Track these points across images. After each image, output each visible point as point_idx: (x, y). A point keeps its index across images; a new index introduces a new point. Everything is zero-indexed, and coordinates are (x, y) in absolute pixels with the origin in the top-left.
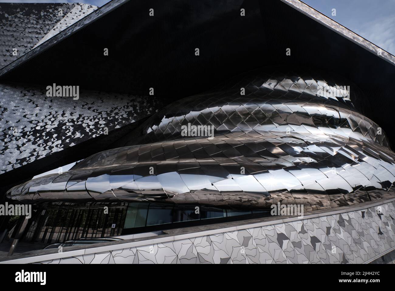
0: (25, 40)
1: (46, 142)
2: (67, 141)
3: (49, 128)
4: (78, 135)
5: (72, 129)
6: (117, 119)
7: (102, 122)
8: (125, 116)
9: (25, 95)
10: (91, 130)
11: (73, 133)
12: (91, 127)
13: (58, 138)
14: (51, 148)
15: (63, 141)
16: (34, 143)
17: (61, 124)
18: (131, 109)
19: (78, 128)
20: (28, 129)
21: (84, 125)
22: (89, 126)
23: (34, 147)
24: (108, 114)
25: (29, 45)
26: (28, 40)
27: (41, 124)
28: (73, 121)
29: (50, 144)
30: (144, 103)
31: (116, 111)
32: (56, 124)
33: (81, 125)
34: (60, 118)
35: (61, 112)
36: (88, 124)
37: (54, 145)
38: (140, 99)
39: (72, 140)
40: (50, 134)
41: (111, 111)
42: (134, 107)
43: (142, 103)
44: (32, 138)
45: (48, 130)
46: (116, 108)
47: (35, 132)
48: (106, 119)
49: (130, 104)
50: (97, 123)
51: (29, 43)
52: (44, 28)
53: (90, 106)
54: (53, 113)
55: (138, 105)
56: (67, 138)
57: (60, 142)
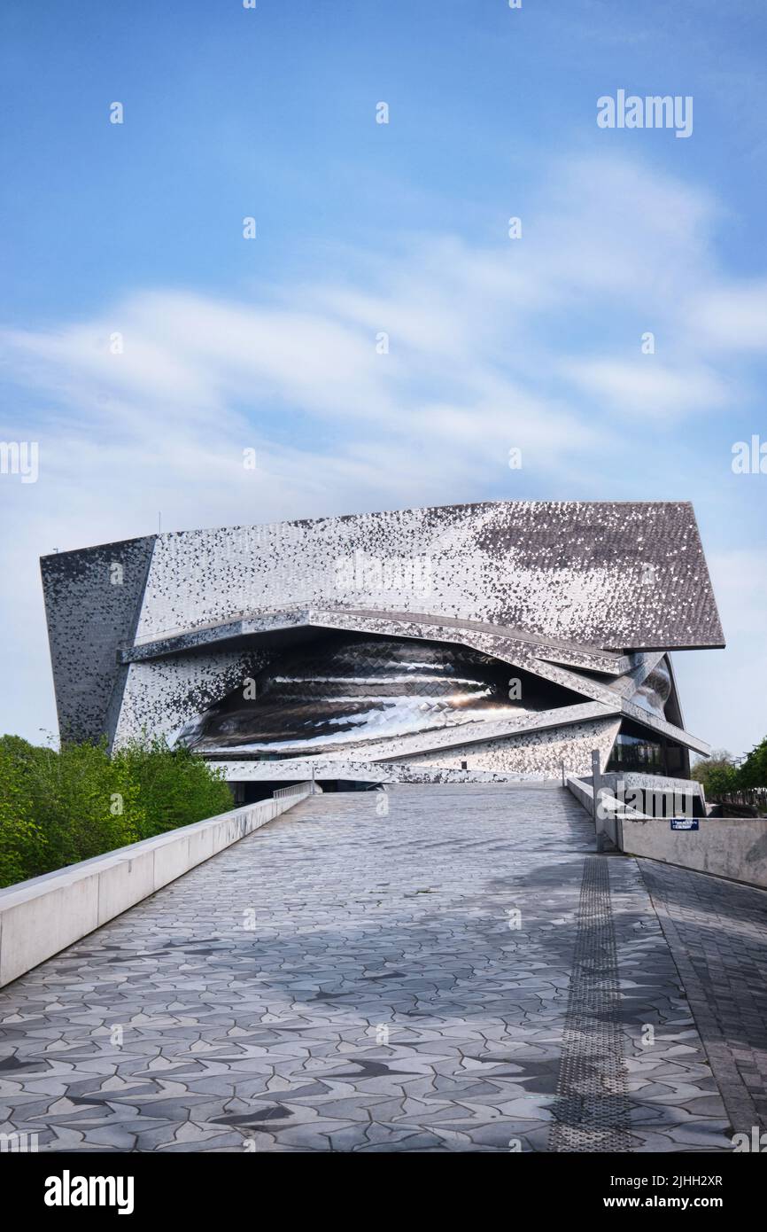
0: (115, 593)
1: (185, 709)
2: (200, 706)
3: (184, 697)
4: (206, 700)
5: (200, 695)
6: (234, 680)
7: (222, 684)
8: (240, 674)
9: (154, 670)
10: (215, 694)
11: (203, 699)
12: (215, 691)
13: (193, 705)
14: (190, 714)
15: (197, 707)
16: (178, 712)
17: (191, 693)
18: (244, 666)
19: (205, 693)
20: (169, 701)
21: (209, 690)
22: (212, 690)
23: (179, 714)
24: (225, 676)
25: (121, 598)
26: (119, 591)
27: (177, 695)
28: (199, 688)
29: (188, 711)
30: (254, 656)
31: (231, 670)
32: (187, 692)
33: (205, 690)
34: (188, 687)
35: (187, 681)
36: (211, 688)
37: (192, 711)
38: (249, 653)
39: (204, 705)
40: (185, 703)
41: (227, 672)
42: (246, 662)
43: (252, 657)
44: (174, 708)
45: (183, 699)
46: (230, 668)
47: (175, 702)
48: (224, 680)
49: (242, 660)
50: (218, 686)
51: (121, 595)
52: (130, 575)
53: (207, 670)
54: (181, 683)
55: (249, 660)
56: (199, 704)
57: (195, 708)
